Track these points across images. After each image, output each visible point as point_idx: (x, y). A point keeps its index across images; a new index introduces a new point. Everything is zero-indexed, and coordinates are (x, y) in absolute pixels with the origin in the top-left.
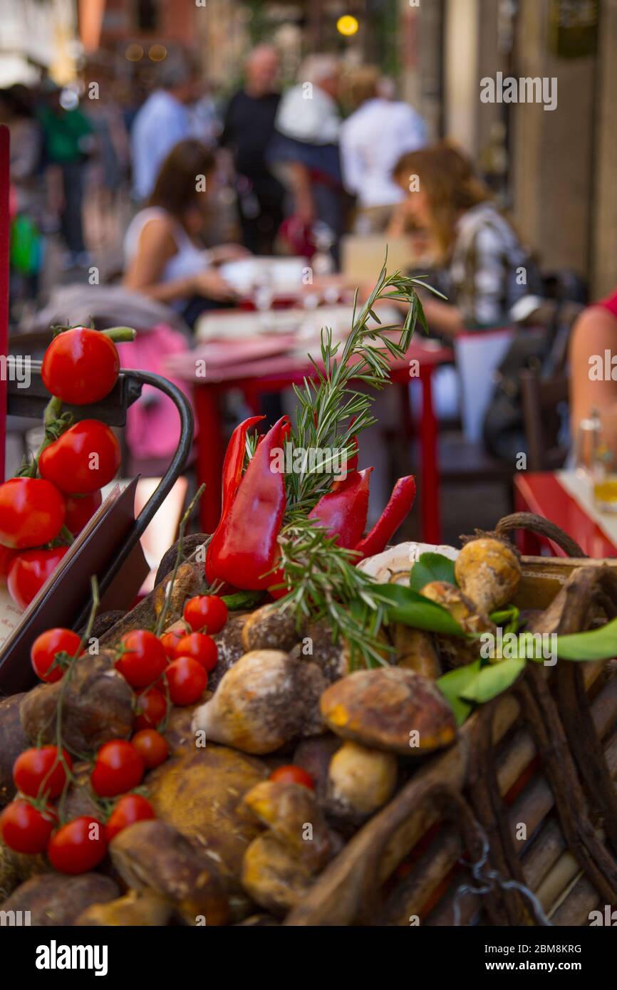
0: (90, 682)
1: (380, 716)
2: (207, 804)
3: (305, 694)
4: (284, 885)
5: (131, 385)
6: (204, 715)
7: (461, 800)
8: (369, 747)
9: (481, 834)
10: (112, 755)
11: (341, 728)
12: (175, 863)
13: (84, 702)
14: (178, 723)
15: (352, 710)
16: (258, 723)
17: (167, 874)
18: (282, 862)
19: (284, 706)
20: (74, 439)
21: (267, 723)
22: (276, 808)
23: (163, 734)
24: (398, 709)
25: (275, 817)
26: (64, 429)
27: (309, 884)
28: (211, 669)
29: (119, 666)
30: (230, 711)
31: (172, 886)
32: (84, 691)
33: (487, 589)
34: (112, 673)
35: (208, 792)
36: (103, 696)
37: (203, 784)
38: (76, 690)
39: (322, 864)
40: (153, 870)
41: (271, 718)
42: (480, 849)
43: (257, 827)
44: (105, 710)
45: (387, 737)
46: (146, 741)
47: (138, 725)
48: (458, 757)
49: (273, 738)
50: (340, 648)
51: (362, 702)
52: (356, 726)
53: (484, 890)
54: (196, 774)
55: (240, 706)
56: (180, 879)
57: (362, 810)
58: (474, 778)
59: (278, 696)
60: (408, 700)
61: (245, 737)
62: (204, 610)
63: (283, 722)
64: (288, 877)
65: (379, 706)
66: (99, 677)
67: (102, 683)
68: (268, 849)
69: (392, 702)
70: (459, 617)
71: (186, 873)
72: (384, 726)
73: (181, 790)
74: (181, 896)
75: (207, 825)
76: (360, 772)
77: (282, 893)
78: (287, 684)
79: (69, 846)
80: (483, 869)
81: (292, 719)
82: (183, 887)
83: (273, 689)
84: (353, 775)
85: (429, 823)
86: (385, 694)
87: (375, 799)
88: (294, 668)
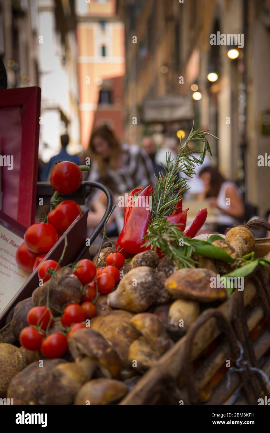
0: (63, 279)
1: (192, 284)
2: (113, 329)
3: (158, 283)
4: (147, 358)
5: (88, 188)
6: (112, 297)
7: (230, 325)
8: (187, 299)
9: (240, 345)
10: (71, 309)
11: (174, 290)
12: (97, 343)
13: (60, 288)
14: (101, 302)
15: (179, 282)
16: (137, 295)
17: (93, 346)
18: (146, 349)
19: (149, 288)
20: (62, 207)
21: (141, 295)
22: (144, 323)
23: (95, 304)
24: (200, 281)
25: (143, 327)
26: (59, 203)
27: (158, 358)
29: (76, 273)
30: (124, 291)
31: (95, 351)
32: (60, 283)
33: (240, 245)
34: (72, 275)
35: (113, 325)
36: (68, 285)
37: (112, 322)
38: (57, 283)
39: (166, 349)
40: (86, 345)
41: (142, 293)
42: (239, 352)
43: (136, 335)
44: (69, 292)
45: (195, 293)
46: (87, 306)
47: (83, 300)
48: (228, 306)
49: (143, 302)
50: (174, 266)
51: (183, 278)
52: (180, 288)
53: (241, 370)
54: (108, 319)
55: (128, 287)
56: (99, 348)
58: (235, 317)
59: (146, 283)
60: (204, 277)
61: (130, 302)
62: (114, 258)
63: (149, 295)
64: (150, 355)
65: (191, 280)
66: (66, 277)
67: (68, 280)
68: (140, 344)
69: (197, 278)
70: (229, 252)
71: (102, 346)
72: (193, 288)
73: (101, 324)
74: (99, 356)
75: (113, 337)
76: (182, 310)
77: (146, 361)
78: (150, 278)
79: (50, 346)
80: (240, 361)
81: (152, 294)
82: (100, 352)
83: (143, 280)
84: (179, 311)
85: (216, 335)
86: (194, 275)
88: (153, 273)
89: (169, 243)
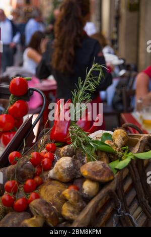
0: (23, 164)
1: (96, 173)
3: (76, 168)
4: (72, 214)
5: (31, 91)
6: (51, 173)
7: (115, 194)
8: (92, 180)
9: (120, 202)
10: (29, 182)
11: (86, 176)
12: (46, 209)
13: (22, 169)
14: (45, 175)
15: (88, 171)
16: (65, 174)
17: (44, 212)
18: (71, 209)
19: (71, 170)
20: (17, 105)
21: (67, 174)
22: (70, 195)
23: (41, 177)
24: (100, 171)
25: (70, 198)
26: (15, 102)
27: (78, 214)
28: (53, 161)
29: (30, 161)
30: (58, 172)
31: (45, 215)
32: (22, 167)
33: (120, 141)
34: (29, 162)
36: (26, 168)
37: (52, 190)
38: (20, 166)
39: (81, 209)
40: (40, 211)
41: (68, 173)
42: (119, 206)
43: (65, 200)
44: (27, 171)
45: (97, 178)
46: (37, 179)
47: (35, 175)
48: (114, 183)
49: (68, 178)
50: (85, 156)
51: (91, 169)
52: (89, 175)
53: (120, 215)
54: (50, 187)
55: (60, 170)
56: (47, 213)
57: (91, 196)
58: (118, 188)
59: (70, 168)
60: (102, 169)
61: (61, 178)
62: (51, 147)
63: (71, 174)
64: (73, 212)
65: (95, 170)
66: (25, 163)
67: (26, 165)
68: (68, 206)
69: (98, 169)
70: (114, 148)
71: (48, 211)
72: (97, 175)
73: (46, 191)
74: (47, 217)
75: (53, 200)
76: (90, 187)
77: (71, 216)
78: (72, 165)
79: (19, 205)
80: (120, 210)
81: (73, 173)
82: (48, 215)
83: (68, 166)
84: (89, 187)
85: (107, 199)
86: (97, 168)
87: (94, 193)
88: (73, 161)
89: (82, 144)
